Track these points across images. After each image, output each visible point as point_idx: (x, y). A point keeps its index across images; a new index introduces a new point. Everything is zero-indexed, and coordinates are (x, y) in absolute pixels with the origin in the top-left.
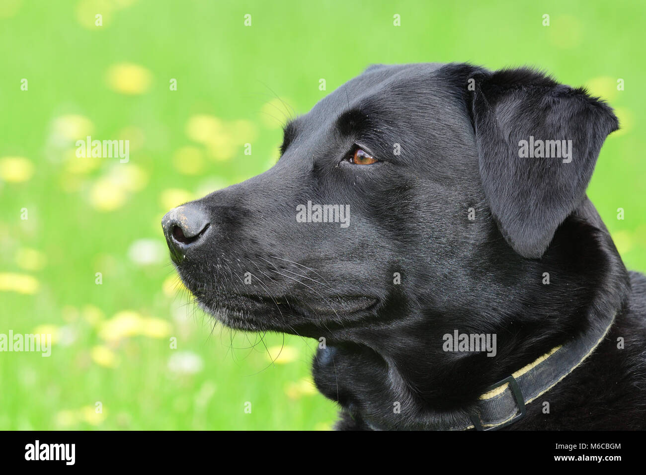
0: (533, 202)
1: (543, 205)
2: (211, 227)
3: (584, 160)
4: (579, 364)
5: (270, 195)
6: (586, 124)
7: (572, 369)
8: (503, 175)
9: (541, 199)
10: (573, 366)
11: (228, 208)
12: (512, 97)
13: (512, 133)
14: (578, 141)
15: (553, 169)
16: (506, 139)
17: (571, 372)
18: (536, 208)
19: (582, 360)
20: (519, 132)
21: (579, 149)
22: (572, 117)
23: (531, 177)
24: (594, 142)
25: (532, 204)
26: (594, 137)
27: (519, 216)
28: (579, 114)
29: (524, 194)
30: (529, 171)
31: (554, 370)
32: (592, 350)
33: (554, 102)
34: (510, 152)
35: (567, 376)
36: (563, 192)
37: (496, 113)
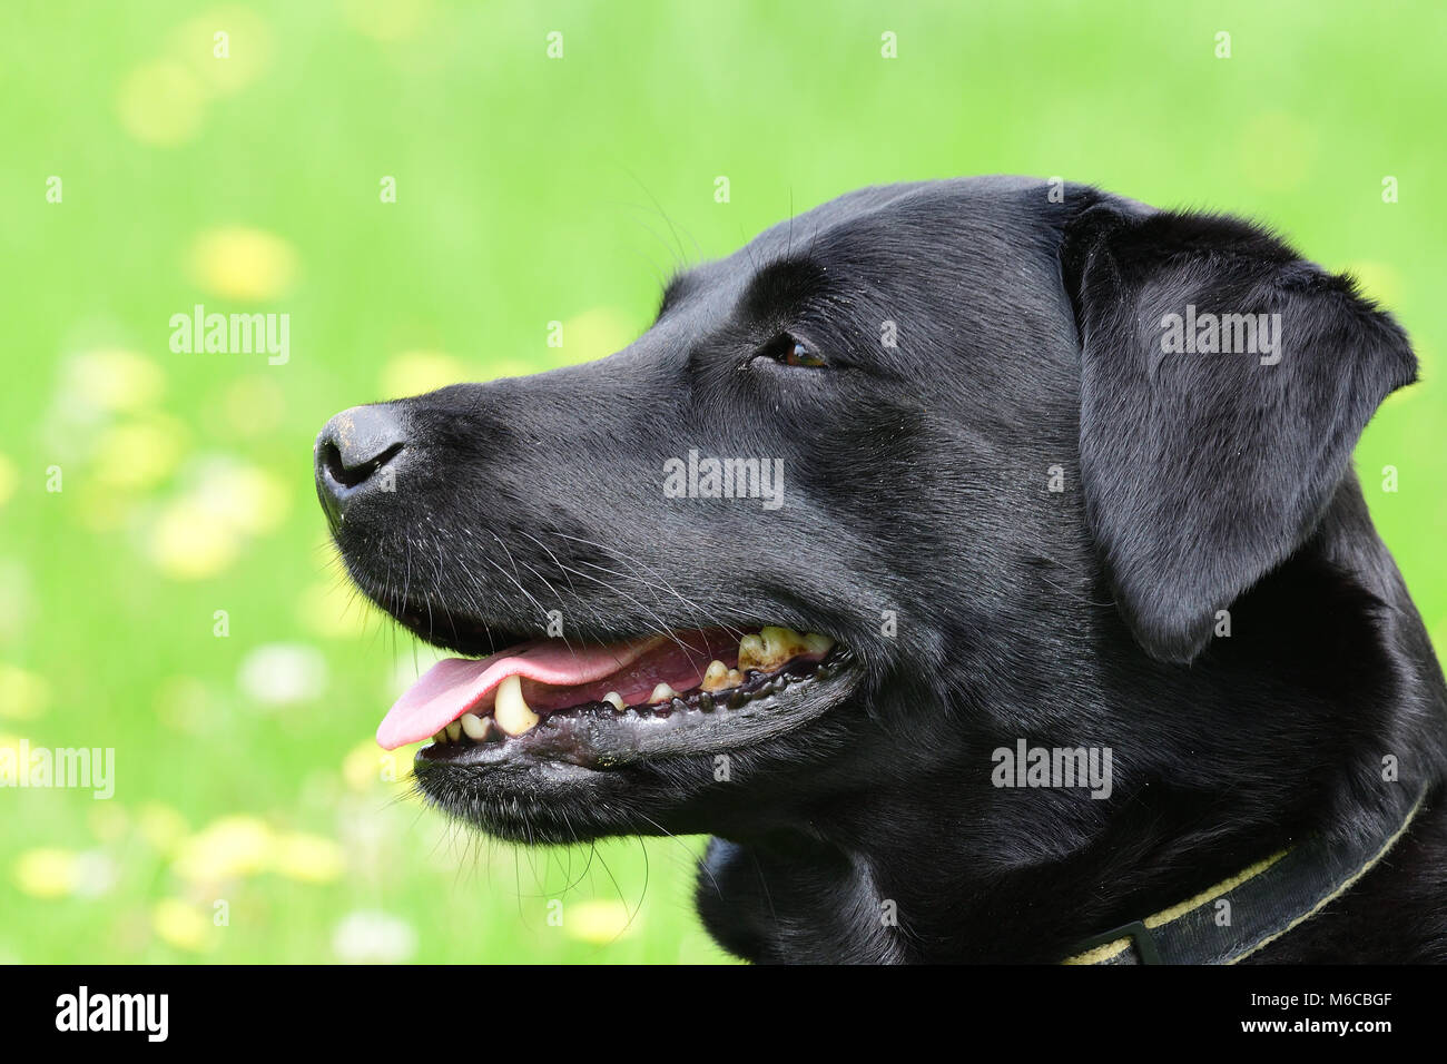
0: (1187, 531)
1: (1210, 540)
2: (404, 452)
3: (1321, 449)
4: (1312, 913)
5: (572, 408)
6: (1338, 364)
7: (1294, 924)
8: (1132, 457)
9: (1208, 528)
10: (1294, 917)
11: (457, 416)
12: (1183, 273)
13: (1166, 361)
14: (1313, 401)
15: (1246, 461)
16: (1151, 372)
17: (1289, 929)
18: (1194, 546)
19: (1319, 906)
20: (1183, 361)
21: (1312, 423)
22: (1309, 344)
23: (1194, 472)
24: (1350, 411)
25: (1186, 537)
26: (1352, 398)
27: (1153, 561)
28: (1325, 339)
29: (1173, 510)
30: (1191, 457)
31: (1248, 920)
32: (1347, 884)
33: (1275, 300)
34: (1155, 404)
35: (1279, 938)
36: (1263, 518)
37: (1140, 306)
